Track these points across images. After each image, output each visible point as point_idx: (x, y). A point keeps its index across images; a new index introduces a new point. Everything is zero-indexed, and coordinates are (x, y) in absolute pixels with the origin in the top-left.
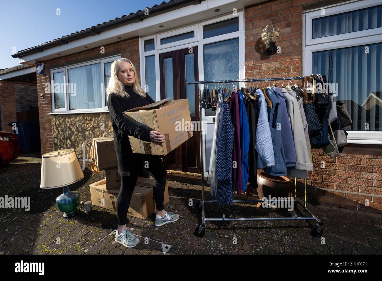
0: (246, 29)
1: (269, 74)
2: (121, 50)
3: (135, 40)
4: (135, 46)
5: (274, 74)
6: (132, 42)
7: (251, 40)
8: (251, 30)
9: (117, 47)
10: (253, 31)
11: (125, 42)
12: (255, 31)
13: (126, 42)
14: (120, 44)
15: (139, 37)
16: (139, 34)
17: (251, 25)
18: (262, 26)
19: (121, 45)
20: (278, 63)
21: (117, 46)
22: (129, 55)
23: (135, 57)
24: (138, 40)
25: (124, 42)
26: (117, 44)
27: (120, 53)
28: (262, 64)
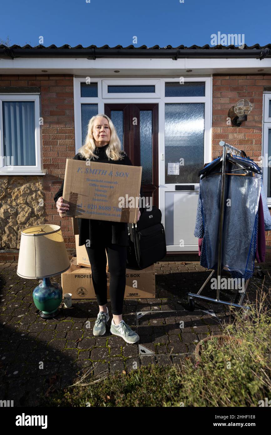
0: (214, 96)
1: (234, 144)
2: (40, 88)
3: (67, 78)
4: (66, 87)
5: (239, 144)
6: (62, 80)
7: (218, 108)
8: (220, 99)
9: (33, 82)
10: (220, 100)
11: (49, 78)
12: (223, 101)
13: (51, 78)
14: (38, 78)
15: (74, 76)
16: (74, 73)
17: (219, 93)
18: (229, 96)
19: (42, 81)
20: (243, 134)
21: (33, 80)
22: (55, 96)
23: (66, 102)
24: (73, 80)
25: (47, 78)
26: (34, 78)
27: (38, 92)
28: (229, 134)
